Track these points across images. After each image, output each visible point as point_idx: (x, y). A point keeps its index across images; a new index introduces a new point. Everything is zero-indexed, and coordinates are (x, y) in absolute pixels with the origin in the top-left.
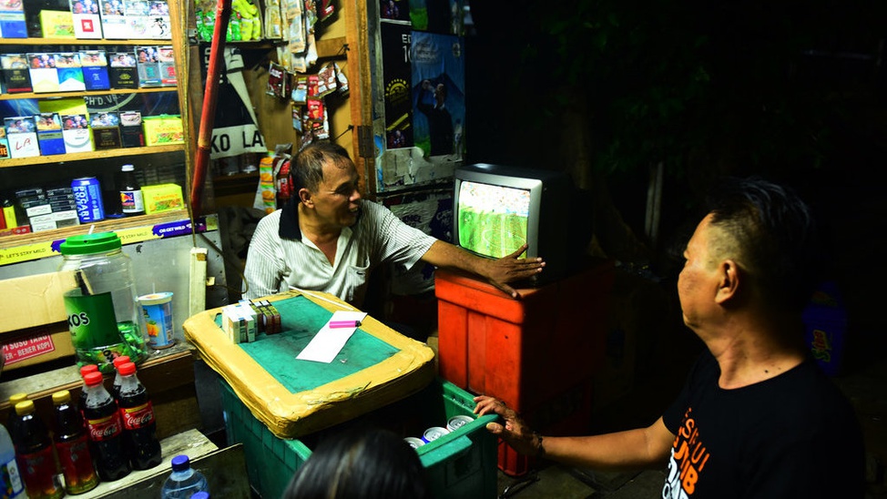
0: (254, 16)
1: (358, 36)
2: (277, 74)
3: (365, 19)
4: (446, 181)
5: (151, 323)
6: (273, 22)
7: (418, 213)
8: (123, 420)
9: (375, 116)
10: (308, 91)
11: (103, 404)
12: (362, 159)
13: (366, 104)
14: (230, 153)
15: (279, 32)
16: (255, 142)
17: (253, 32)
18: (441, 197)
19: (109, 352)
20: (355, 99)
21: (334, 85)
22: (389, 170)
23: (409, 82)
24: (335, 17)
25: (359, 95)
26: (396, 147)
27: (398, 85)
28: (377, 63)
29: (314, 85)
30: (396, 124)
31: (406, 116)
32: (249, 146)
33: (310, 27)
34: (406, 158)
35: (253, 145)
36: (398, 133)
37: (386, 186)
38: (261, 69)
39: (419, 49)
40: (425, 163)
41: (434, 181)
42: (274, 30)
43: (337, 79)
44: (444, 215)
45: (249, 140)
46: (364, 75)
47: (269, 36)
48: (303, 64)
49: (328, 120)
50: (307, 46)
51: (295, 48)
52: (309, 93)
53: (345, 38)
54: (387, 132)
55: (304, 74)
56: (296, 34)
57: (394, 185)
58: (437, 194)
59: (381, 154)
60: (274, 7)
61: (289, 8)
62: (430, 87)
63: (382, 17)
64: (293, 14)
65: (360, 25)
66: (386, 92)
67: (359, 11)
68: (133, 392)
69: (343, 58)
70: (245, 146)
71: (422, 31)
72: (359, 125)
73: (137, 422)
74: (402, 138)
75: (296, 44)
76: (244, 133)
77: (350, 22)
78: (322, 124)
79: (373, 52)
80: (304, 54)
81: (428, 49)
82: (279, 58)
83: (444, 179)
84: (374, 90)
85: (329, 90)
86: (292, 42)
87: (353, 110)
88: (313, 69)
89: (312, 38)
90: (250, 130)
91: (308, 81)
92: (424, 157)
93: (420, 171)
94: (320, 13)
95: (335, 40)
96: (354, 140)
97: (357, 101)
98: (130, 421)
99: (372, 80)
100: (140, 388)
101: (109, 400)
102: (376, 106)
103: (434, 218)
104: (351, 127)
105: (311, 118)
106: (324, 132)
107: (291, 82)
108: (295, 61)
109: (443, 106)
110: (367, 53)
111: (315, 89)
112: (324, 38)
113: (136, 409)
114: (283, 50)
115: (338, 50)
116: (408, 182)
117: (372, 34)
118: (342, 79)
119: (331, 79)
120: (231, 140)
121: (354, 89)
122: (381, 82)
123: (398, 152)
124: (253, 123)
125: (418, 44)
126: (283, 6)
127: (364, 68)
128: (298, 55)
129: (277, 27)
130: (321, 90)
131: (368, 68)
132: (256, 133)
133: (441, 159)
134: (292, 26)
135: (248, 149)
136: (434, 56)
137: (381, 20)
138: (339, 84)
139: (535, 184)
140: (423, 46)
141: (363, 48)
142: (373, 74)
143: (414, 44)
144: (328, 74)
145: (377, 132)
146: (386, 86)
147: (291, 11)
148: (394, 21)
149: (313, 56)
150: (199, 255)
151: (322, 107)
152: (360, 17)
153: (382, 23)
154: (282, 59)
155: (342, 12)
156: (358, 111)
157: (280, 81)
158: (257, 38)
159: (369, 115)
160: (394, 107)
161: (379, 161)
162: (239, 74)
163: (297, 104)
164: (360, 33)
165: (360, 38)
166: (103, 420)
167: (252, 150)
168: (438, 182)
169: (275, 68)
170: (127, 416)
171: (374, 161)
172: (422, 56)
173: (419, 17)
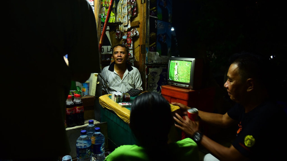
0: (114, 16)
1: (143, 20)
2: (119, 32)
3: (145, 15)
4: (165, 63)
5: (84, 88)
6: (119, 17)
7: (157, 71)
8: (76, 110)
9: (146, 42)
10: (127, 36)
11: (71, 104)
12: (142, 54)
13: (144, 38)
14: (103, 53)
15: (120, 20)
16: (110, 51)
17: (113, 20)
18: (163, 68)
19: (73, 92)
20: (141, 37)
21: (135, 34)
22: (150, 58)
23: (156, 34)
24: (136, 16)
25: (142, 36)
26: (152, 51)
27: (153, 34)
28: (148, 27)
29: (129, 34)
30: (152, 45)
31: (155, 43)
32: (109, 52)
33: (129, 18)
34: (154, 55)
35: (110, 52)
36: (152, 47)
37: (148, 62)
38: (113, 31)
39: (159, 25)
40: (159, 57)
41: (162, 63)
42: (119, 19)
43: (136, 32)
44: (164, 73)
45: (109, 50)
46: (144, 30)
47: (117, 21)
48: (126, 29)
49: (133, 44)
50: (128, 24)
51: (125, 24)
52: (128, 37)
53: (139, 21)
54: (149, 47)
55: (126, 31)
56: (125, 20)
57: (150, 62)
58: (162, 67)
59: (147, 53)
60: (120, 13)
61: (124, 13)
62: (162, 36)
63: (150, 15)
64: (125, 15)
65: (144, 17)
66: (150, 35)
67: (144, 13)
68: (79, 102)
69: (138, 27)
70: (108, 52)
71: (161, 20)
72: (141, 44)
73: (79, 111)
74: (154, 49)
75: (125, 23)
76: (108, 48)
77: (141, 16)
78: (131, 45)
79: (147, 24)
80: (127, 26)
81: (162, 25)
82: (119, 28)
83: (164, 63)
84: (147, 34)
85: (133, 35)
86: (124, 22)
87: (140, 41)
88: (129, 30)
89: (130, 22)
90: (109, 47)
91: (128, 33)
92: (159, 55)
93: (158, 59)
94: (132, 14)
95: (136, 22)
96: (140, 49)
97: (142, 38)
98: (78, 110)
99: (146, 32)
100: (81, 102)
101: (72, 103)
102: (147, 39)
103: (161, 73)
104: (139, 45)
105: (128, 43)
106: (131, 47)
107: (122, 34)
108: (124, 28)
109: (165, 42)
110: (145, 24)
111: (129, 35)
112: (133, 22)
113: (79, 107)
114: (121, 26)
115: (137, 24)
116: (154, 62)
117: (147, 19)
118: (138, 32)
119: (134, 32)
120: (104, 50)
121: (141, 34)
122: (149, 33)
123: (152, 53)
124: (111, 45)
125: (159, 24)
126: (122, 13)
127: (144, 28)
128: (125, 26)
129: (120, 19)
130: (131, 35)
131: (145, 28)
132: (111, 48)
133: (164, 57)
134: (124, 18)
135: (108, 53)
136: (163, 28)
137: (150, 16)
138: (137, 34)
139: (193, 60)
140: (161, 24)
141: (144, 23)
142: (147, 30)
143: (158, 24)
144: (134, 31)
145: (147, 46)
146: (150, 34)
147: (124, 14)
148: (153, 17)
149: (129, 27)
150: (96, 75)
151: (131, 40)
152: (144, 15)
153: (150, 17)
154: (120, 28)
155: (139, 14)
156: (142, 41)
157: (119, 34)
158: (114, 22)
159: (145, 42)
160: (152, 40)
161: (147, 54)
162: (108, 32)
163: (124, 40)
164: (144, 19)
165: (144, 21)
166: (71, 109)
167: (110, 53)
168: (163, 63)
169: (118, 30)
170: (77, 109)
171: (145, 54)
172: (160, 27)
173: (160, 16)
